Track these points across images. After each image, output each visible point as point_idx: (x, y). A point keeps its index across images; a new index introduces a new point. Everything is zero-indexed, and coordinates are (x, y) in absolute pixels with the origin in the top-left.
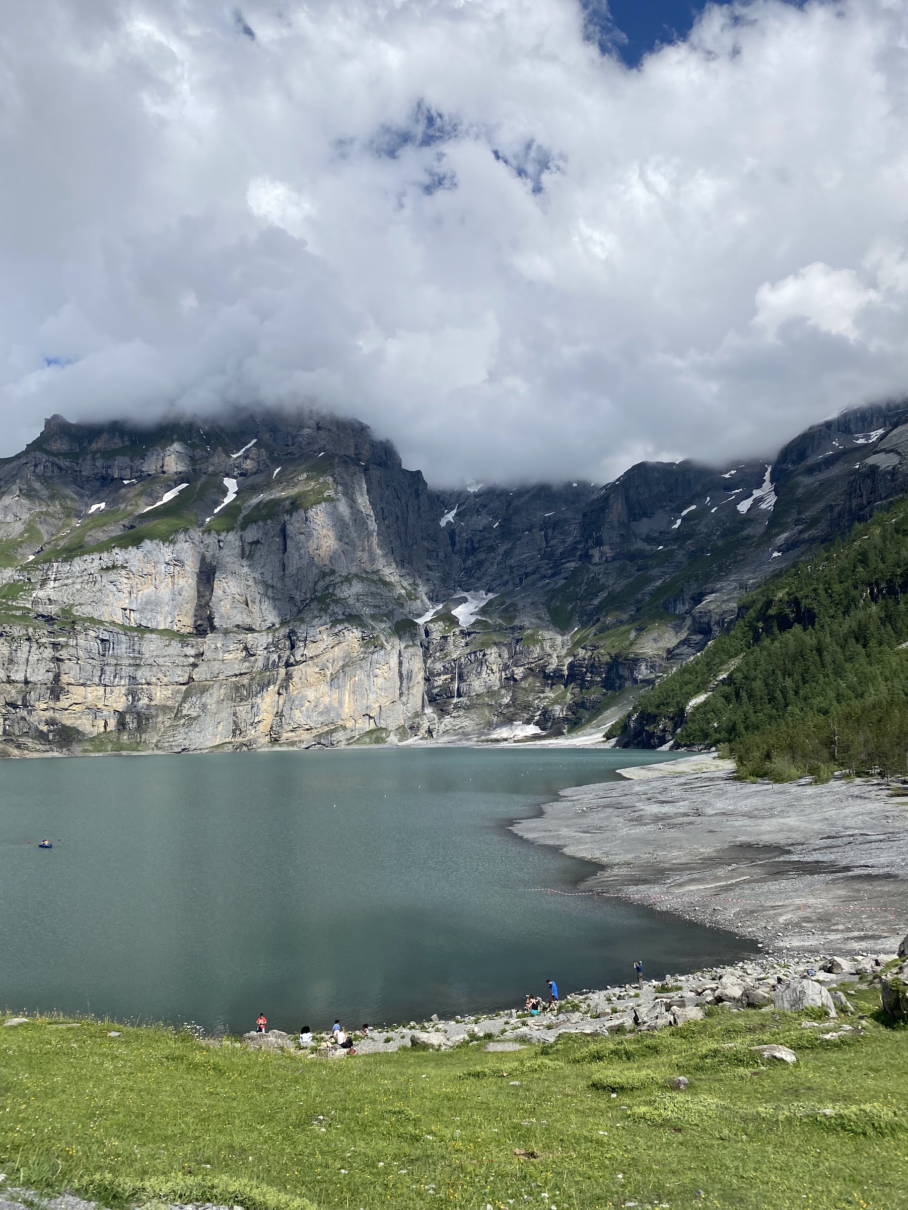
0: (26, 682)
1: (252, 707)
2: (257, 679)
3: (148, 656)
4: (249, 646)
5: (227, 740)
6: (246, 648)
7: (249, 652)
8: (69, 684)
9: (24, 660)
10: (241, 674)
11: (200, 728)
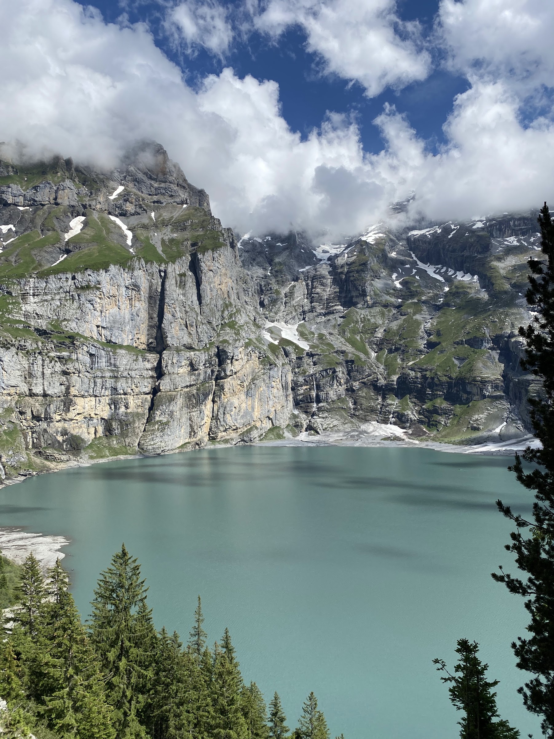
0: (45, 395)
1: (201, 413)
2: (202, 389)
3: (122, 369)
4: (194, 362)
5: (187, 441)
6: (191, 365)
7: (193, 367)
8: (75, 396)
9: (40, 373)
10: (190, 386)
11: (171, 432)
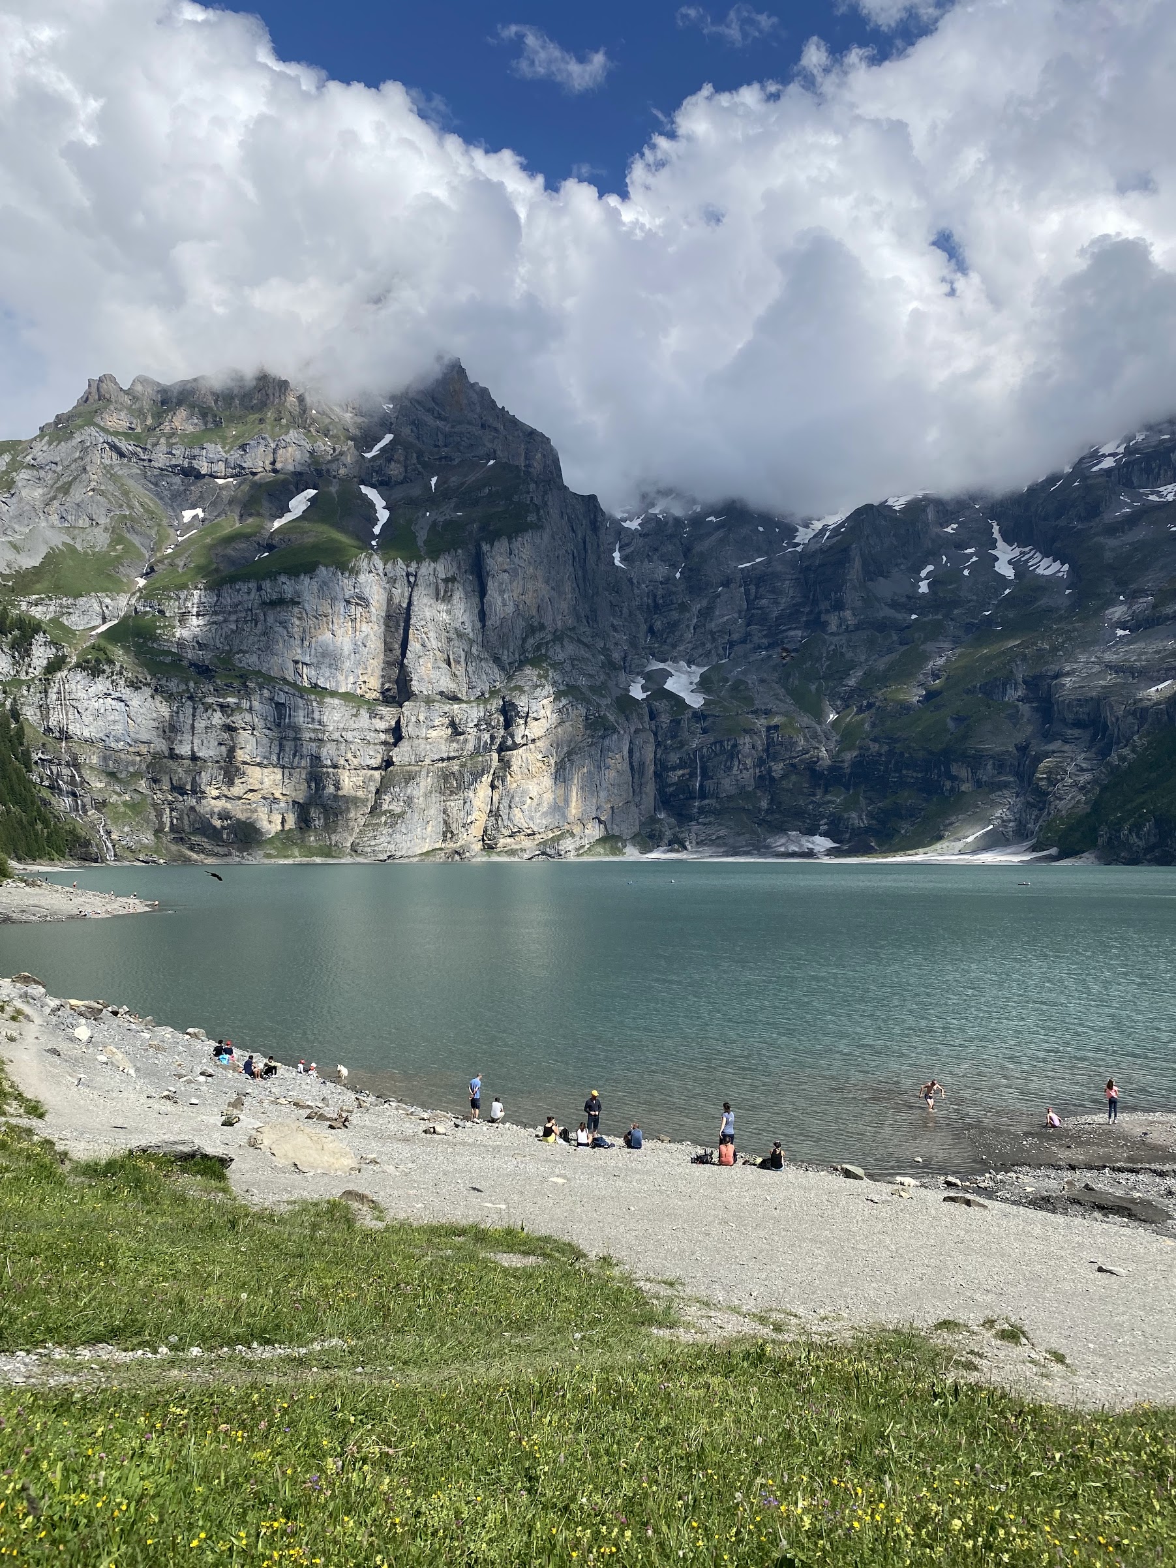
0: (194, 758)
1: (465, 803)
2: (469, 765)
3: (332, 728)
4: (457, 721)
5: (438, 846)
6: (453, 724)
7: (456, 730)
8: (245, 763)
9: (188, 727)
10: (449, 759)
11: (407, 828)
